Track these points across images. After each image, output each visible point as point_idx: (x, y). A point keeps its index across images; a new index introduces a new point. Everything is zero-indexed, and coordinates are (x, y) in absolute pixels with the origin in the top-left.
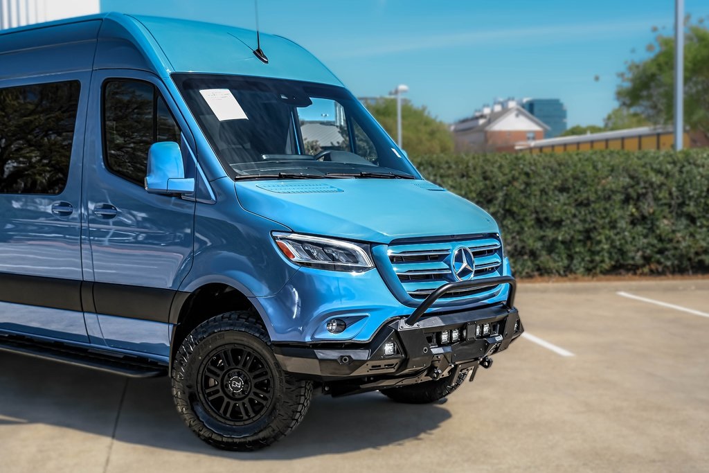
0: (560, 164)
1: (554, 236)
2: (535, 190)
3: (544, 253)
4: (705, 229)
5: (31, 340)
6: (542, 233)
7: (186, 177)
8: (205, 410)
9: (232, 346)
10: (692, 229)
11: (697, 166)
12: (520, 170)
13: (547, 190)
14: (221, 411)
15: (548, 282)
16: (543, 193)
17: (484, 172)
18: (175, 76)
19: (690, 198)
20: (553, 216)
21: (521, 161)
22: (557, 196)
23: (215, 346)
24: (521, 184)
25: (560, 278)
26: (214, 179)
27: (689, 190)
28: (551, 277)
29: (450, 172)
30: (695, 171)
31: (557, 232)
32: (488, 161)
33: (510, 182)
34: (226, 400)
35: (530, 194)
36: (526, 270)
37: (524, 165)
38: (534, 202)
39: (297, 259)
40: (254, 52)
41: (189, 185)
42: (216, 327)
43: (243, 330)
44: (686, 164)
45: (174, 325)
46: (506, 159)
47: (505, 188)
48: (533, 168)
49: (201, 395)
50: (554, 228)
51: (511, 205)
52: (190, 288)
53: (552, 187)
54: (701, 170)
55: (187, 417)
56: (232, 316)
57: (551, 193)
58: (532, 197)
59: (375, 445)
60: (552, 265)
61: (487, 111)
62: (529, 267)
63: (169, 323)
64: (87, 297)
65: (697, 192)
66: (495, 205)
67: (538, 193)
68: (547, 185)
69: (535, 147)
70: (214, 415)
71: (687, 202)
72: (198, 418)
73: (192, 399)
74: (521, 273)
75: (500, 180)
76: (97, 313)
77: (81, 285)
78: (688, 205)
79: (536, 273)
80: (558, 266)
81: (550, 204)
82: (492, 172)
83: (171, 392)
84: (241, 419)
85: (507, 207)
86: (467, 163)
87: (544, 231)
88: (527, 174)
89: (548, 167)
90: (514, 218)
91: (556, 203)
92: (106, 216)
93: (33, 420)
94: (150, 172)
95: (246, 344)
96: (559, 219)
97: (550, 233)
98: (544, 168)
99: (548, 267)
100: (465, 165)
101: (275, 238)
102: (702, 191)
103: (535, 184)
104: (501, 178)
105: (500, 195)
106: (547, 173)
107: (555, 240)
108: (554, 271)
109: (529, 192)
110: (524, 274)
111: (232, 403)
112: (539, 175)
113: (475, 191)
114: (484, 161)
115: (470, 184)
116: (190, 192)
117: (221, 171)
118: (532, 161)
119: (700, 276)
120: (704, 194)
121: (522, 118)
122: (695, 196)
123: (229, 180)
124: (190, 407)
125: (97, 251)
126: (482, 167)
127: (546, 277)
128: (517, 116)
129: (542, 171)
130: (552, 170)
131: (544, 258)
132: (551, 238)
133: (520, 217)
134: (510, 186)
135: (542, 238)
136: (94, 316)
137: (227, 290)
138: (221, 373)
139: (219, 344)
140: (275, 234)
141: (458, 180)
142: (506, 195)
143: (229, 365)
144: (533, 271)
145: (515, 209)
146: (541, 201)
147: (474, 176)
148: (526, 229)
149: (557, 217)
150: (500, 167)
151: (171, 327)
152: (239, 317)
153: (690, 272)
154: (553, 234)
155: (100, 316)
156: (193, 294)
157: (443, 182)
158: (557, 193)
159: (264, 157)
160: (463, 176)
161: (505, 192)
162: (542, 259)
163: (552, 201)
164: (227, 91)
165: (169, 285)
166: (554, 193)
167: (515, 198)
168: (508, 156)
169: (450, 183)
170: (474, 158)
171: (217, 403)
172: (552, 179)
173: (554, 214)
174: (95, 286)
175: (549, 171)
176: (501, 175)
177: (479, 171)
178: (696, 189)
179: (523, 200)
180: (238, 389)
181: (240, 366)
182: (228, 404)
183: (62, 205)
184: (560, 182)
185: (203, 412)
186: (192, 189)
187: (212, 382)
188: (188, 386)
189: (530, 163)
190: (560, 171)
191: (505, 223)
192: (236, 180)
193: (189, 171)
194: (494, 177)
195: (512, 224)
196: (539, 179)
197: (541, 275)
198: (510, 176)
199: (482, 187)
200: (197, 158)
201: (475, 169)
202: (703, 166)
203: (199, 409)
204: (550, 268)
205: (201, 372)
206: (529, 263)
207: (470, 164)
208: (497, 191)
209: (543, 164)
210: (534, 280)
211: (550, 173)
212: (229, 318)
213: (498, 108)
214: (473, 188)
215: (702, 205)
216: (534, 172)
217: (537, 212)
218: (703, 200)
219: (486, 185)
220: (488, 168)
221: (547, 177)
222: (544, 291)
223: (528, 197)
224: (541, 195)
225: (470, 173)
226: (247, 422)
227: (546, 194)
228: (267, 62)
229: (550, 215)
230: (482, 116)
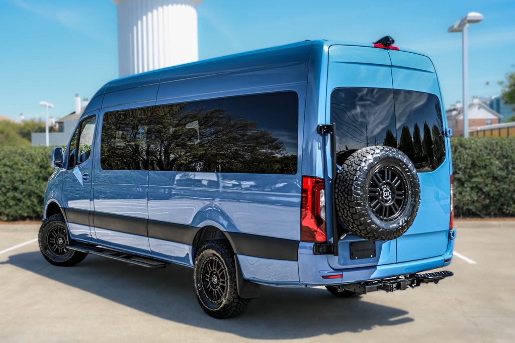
4: (468, 189)
10: (460, 189)
11: (466, 149)
19: (460, 169)
27: (459, 164)
30: (464, 152)
44: (459, 147)
54: (467, 151)
61: (459, 106)
65: (464, 165)
69: (481, 131)
71: (458, 172)
78: (458, 174)
102: (468, 165)
119: (468, 219)
120: (469, 166)
121: (482, 110)
122: (463, 168)
128: (479, 108)
153: (461, 216)
178: (464, 163)
202: (470, 148)
215: (468, 173)
218: (468, 170)
230: (454, 110)
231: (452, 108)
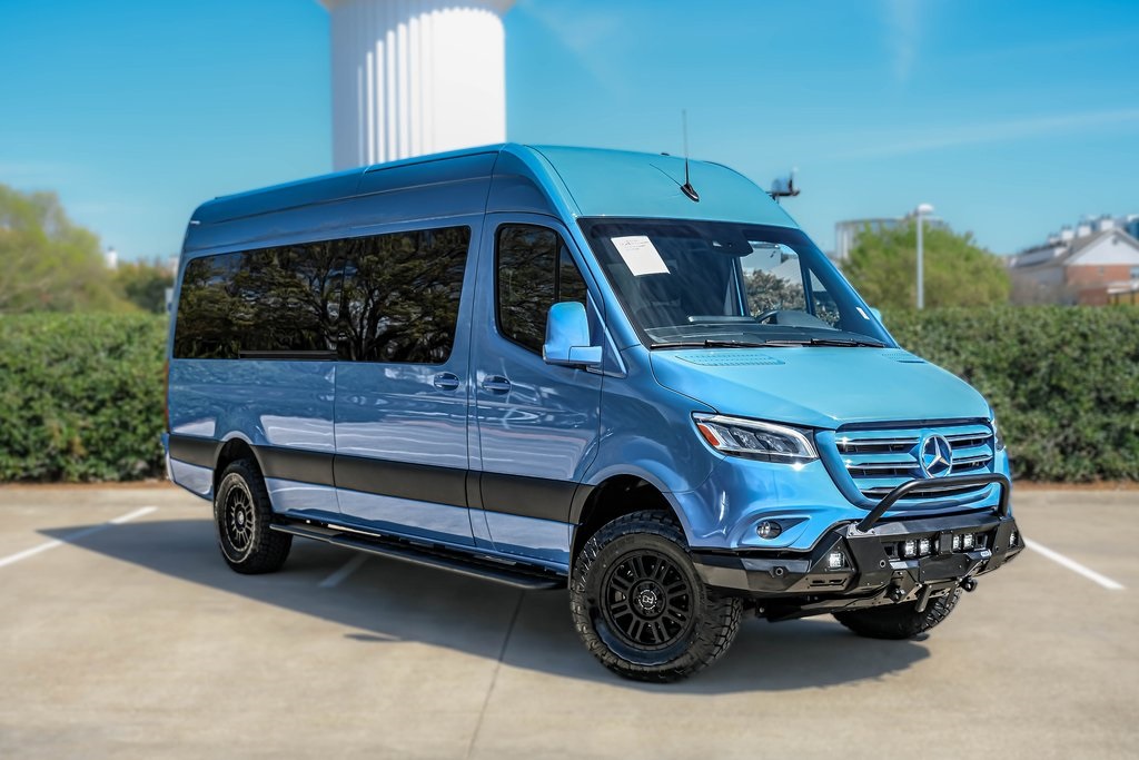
0: (1133, 322)
1: (1124, 424)
2: (1095, 359)
3: (1109, 447)
5: (406, 542)
6: (1106, 420)
7: (591, 345)
8: (610, 629)
9: (643, 553)
12: (1073, 330)
13: (1113, 358)
14: (629, 633)
15: (1114, 489)
16: (1108, 363)
17: (1021, 333)
18: (582, 222)
20: (1123, 396)
21: (1076, 318)
22: (1129, 367)
23: (624, 551)
24: (1074, 350)
25: (1134, 485)
26: (625, 347)
28: (1119, 482)
29: (971, 332)
31: (1128, 418)
32: (1028, 317)
33: (1058, 347)
34: (635, 618)
35: (1087, 364)
36: (1082, 472)
37: (1080, 323)
38: (1094, 376)
39: (722, 445)
40: (682, 188)
41: (595, 354)
42: (624, 528)
43: (657, 532)
45: (575, 526)
46: (1055, 314)
47: (1050, 355)
48: (1094, 327)
49: (605, 612)
50: (1125, 412)
51: (1060, 379)
52: (594, 481)
53: (1121, 354)
55: (588, 637)
56: (644, 516)
57: (1119, 363)
58: (1091, 368)
59: (821, 683)
60: (1120, 465)
61: (1067, 236)
62: (1085, 468)
63: (569, 523)
64: (473, 488)
66: (1036, 379)
67: (1100, 362)
68: (1114, 351)
70: (621, 637)
72: (601, 639)
73: (593, 614)
74: (1073, 475)
75: (1043, 343)
76: (484, 509)
77: (466, 475)
79: (1097, 477)
80: (1130, 467)
81: (1117, 379)
82: (1031, 332)
83: (569, 606)
84: (653, 643)
85: (1054, 382)
86: (996, 321)
87: (1109, 417)
88: (1084, 336)
89: (1117, 326)
90: (1064, 398)
91: (1127, 377)
92: (497, 392)
93: (408, 637)
94: (549, 339)
95: (660, 549)
96: (1132, 399)
97: (1118, 420)
98: (1110, 327)
99: (1114, 467)
100: (993, 324)
101: (696, 421)
103: (1095, 350)
104: (1045, 342)
105: (1043, 365)
106: (1113, 334)
107: (1125, 430)
108: (1124, 474)
109: (1086, 361)
110: (1078, 477)
111: (643, 622)
112: (1104, 338)
113: (1007, 359)
114: (1020, 317)
115: (999, 349)
116: (596, 364)
117: (634, 337)
118: (1092, 317)
121: (1123, 246)
123: (643, 350)
124: (590, 625)
125: (486, 435)
126: (1018, 326)
127: (1112, 483)
128: (1115, 242)
129: (1107, 331)
130: (1121, 330)
131: (1109, 456)
132: (1119, 427)
133: (1073, 397)
134: (1059, 352)
135: (1105, 427)
136: (482, 513)
137: (641, 484)
138: (630, 586)
139: (628, 550)
140: (696, 416)
141: (983, 344)
142: (1052, 365)
143: (640, 576)
144: (1091, 473)
145: (1065, 384)
146: (1104, 374)
147: (1006, 339)
148: (1082, 413)
149: (1129, 396)
150: (1045, 326)
151: (571, 527)
152: (652, 517)
154: (1122, 421)
155: (487, 513)
156: (597, 488)
157: (961, 347)
158: (1128, 362)
159: (691, 319)
160: (990, 338)
161: (1050, 361)
162: (1106, 456)
163: (1121, 374)
164: (645, 239)
165: (569, 476)
166: (1124, 363)
167: (1065, 371)
168: (1057, 310)
169: (970, 347)
170: (1006, 313)
171: (624, 622)
172: (1121, 342)
173: (1124, 392)
174: (483, 477)
175: (1117, 331)
176: (1044, 337)
177: (1013, 331)
179: (1077, 373)
180: (648, 604)
181: (652, 578)
182: (638, 623)
183: (447, 377)
184: (1133, 347)
185: (608, 633)
186: (599, 360)
187: (618, 595)
188: (589, 600)
189: (1089, 321)
190: (1134, 332)
191: (1050, 404)
192: (653, 348)
193: (596, 338)
194: (1034, 339)
195: (1060, 406)
196: (1101, 343)
197: (1104, 479)
198: (1057, 339)
199: (1017, 354)
200: (605, 321)
201: (1007, 328)
203: (602, 628)
204: (1117, 470)
205: (605, 582)
206: (1087, 462)
207: (1000, 322)
208: (1039, 359)
209: (1109, 321)
210: (1093, 485)
211: (1119, 334)
212: (641, 518)
213: (1085, 231)
214: (1003, 355)
216: (1094, 332)
217: (1098, 390)
219: (1023, 351)
220: (1026, 327)
221: (1113, 340)
222: (1108, 502)
223: (1085, 368)
224: (1104, 366)
225: (1000, 335)
226: (659, 647)
227: (1112, 363)
228: (697, 200)
229: (1118, 393)
230: (1060, 244)
231: (1053, 240)
